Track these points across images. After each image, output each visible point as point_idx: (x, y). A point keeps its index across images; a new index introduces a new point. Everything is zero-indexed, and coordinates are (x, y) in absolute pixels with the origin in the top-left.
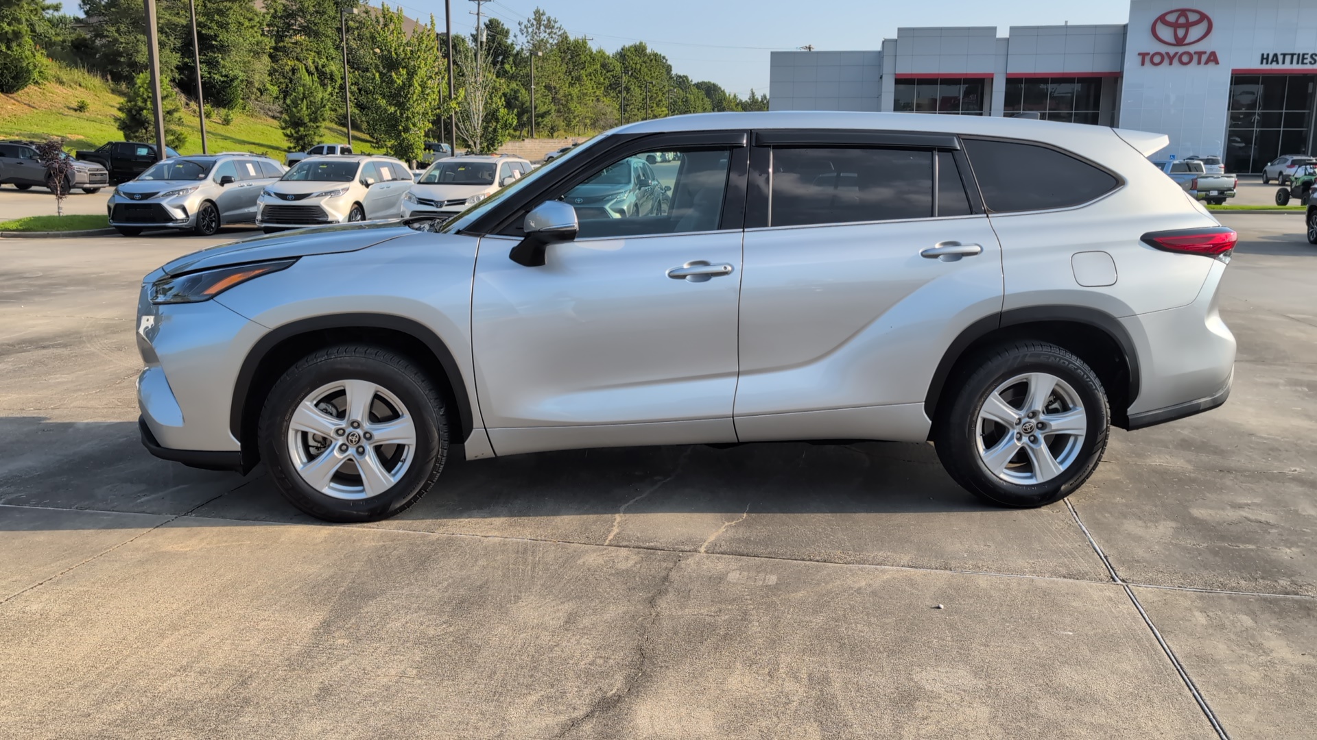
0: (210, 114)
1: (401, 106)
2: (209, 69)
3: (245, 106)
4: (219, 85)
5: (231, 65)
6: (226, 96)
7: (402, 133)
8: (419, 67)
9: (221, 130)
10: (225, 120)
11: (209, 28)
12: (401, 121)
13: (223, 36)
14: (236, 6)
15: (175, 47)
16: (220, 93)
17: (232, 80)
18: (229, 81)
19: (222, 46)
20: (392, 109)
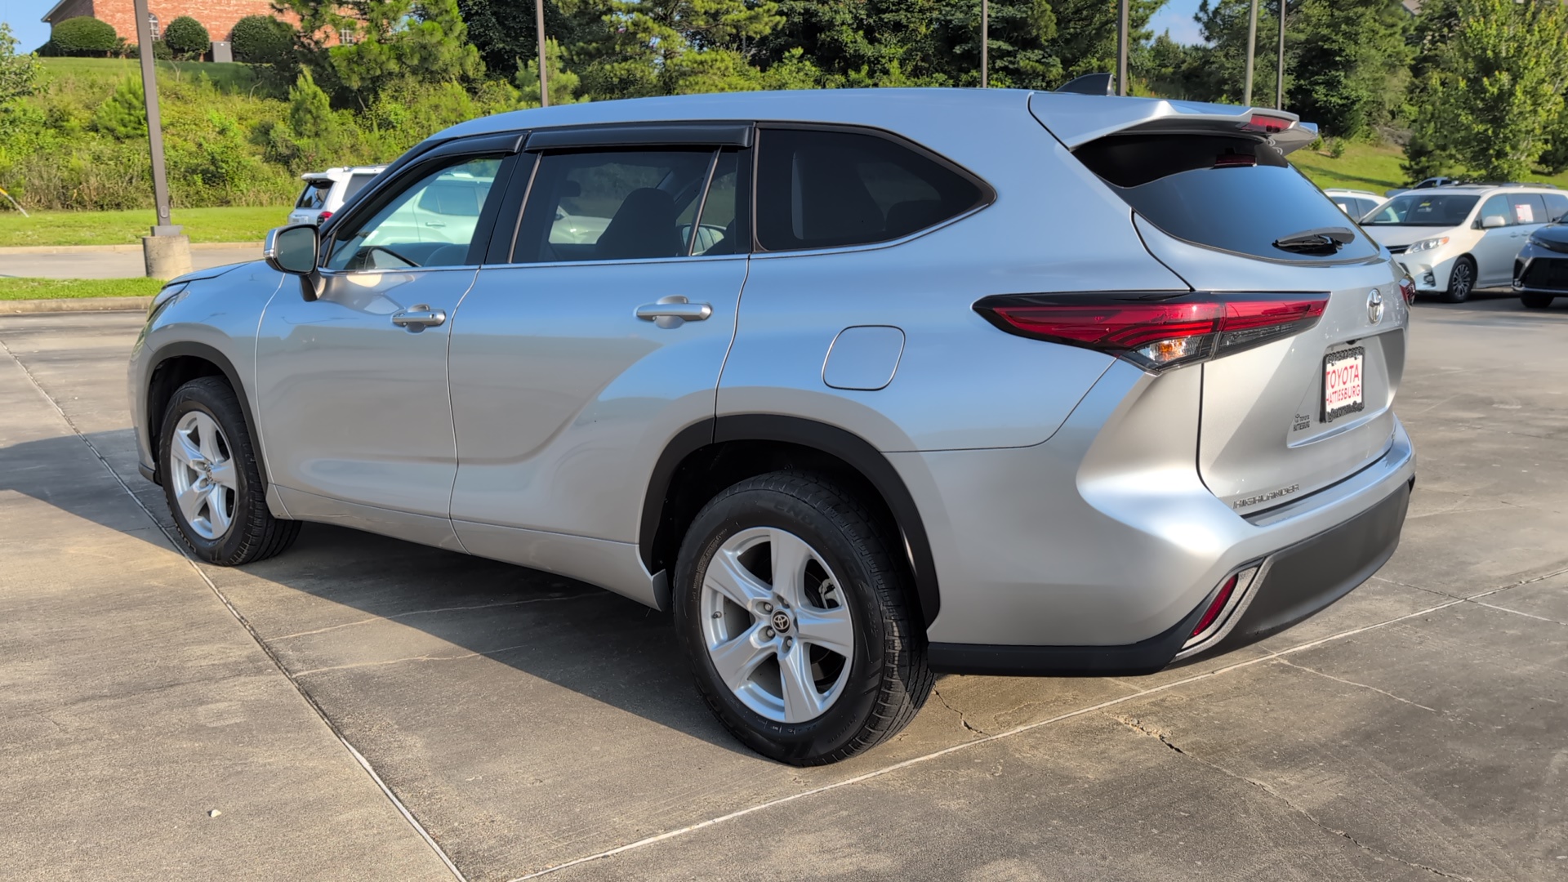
0: (1318, 145)
1: (1498, 122)
2: (1327, 90)
3: (1369, 134)
4: (1337, 110)
5: (1355, 85)
6: (1342, 122)
7: (1493, 159)
8: (1525, 68)
9: (1327, 164)
10: (1335, 152)
11: (1334, 41)
12: (1495, 143)
13: (1350, 49)
14: (1370, 11)
15: (1288, 68)
16: (1336, 119)
17: (1354, 103)
18: (1349, 104)
19: (1348, 61)
20: (1481, 128)
